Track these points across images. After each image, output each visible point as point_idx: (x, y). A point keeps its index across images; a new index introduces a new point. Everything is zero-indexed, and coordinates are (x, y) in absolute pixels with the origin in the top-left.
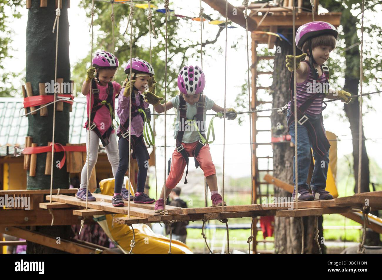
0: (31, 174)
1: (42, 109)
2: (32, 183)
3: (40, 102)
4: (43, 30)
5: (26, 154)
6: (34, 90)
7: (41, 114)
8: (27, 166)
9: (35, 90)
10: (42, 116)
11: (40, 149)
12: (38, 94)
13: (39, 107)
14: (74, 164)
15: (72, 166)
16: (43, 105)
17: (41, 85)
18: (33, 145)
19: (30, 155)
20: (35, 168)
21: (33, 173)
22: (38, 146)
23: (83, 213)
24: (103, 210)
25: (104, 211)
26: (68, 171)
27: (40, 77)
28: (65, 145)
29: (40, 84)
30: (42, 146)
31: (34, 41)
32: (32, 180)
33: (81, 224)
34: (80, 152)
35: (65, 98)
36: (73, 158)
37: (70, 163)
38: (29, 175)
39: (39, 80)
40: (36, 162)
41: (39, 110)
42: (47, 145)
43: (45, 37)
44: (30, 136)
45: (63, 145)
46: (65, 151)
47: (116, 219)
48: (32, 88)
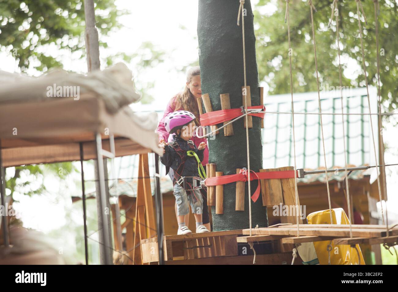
0: (217, 212)
1: (226, 127)
2: (219, 223)
3: (223, 119)
4: (220, 25)
5: (209, 187)
6: (213, 104)
7: (225, 133)
8: (211, 202)
9: (216, 103)
10: (226, 136)
11: (227, 179)
12: (219, 108)
13: (222, 124)
14: (272, 195)
15: (269, 198)
16: (227, 122)
17: (222, 97)
18: (217, 173)
19: (214, 187)
20: (222, 203)
21: (220, 210)
22: (223, 174)
23: (294, 239)
24: (319, 235)
25: (320, 237)
26: (264, 205)
27: (220, 86)
28: (259, 171)
29: (221, 95)
30: (229, 174)
31: (210, 40)
32: (219, 220)
33: (293, 254)
34: (278, 179)
35: (255, 111)
36: (270, 188)
37: (266, 193)
38: (215, 213)
39: (219, 90)
40: (222, 196)
41: (223, 129)
42: (236, 173)
43: (223, 34)
44: (213, 163)
45: (256, 172)
46: (259, 179)
47: (336, 240)
48: (211, 102)
